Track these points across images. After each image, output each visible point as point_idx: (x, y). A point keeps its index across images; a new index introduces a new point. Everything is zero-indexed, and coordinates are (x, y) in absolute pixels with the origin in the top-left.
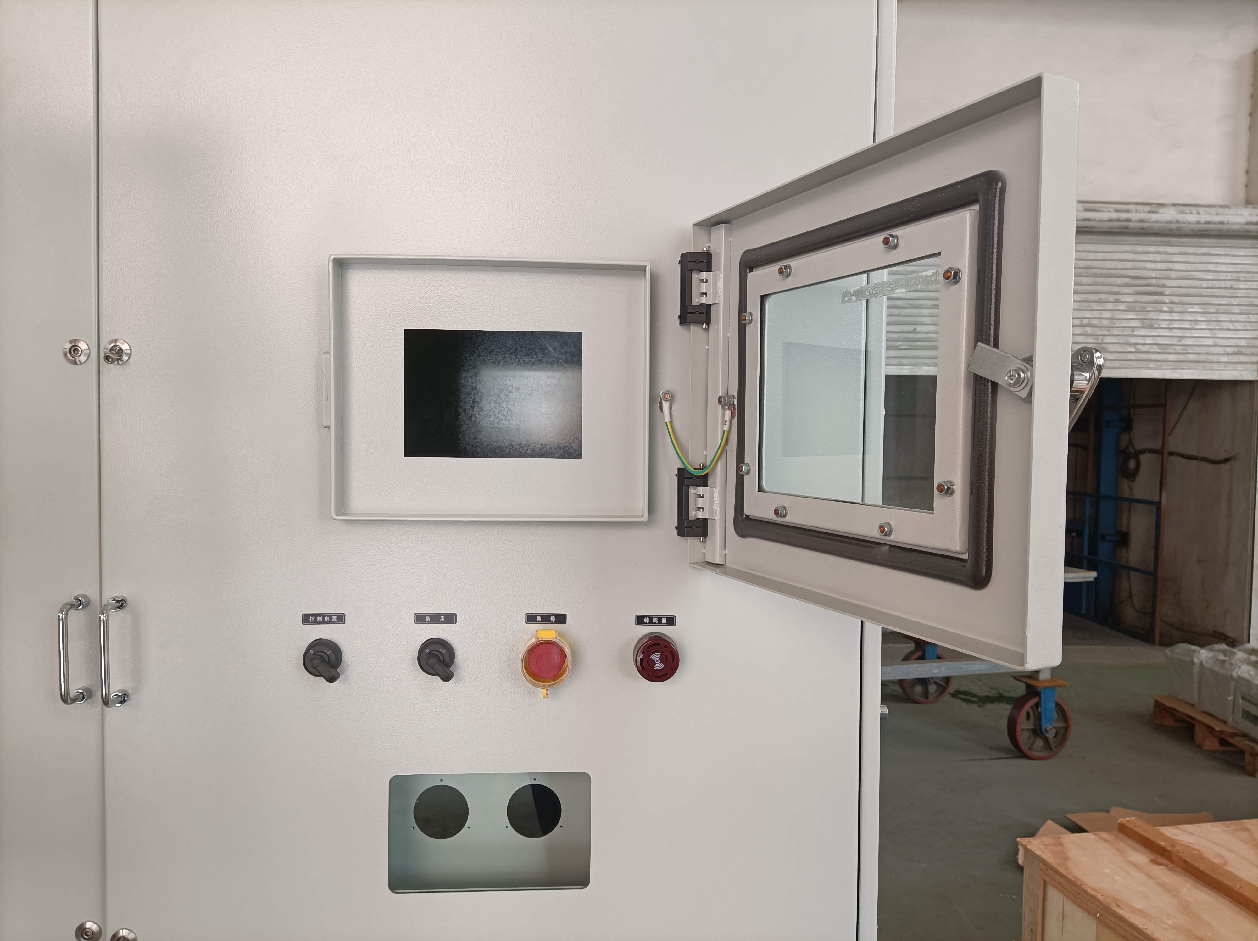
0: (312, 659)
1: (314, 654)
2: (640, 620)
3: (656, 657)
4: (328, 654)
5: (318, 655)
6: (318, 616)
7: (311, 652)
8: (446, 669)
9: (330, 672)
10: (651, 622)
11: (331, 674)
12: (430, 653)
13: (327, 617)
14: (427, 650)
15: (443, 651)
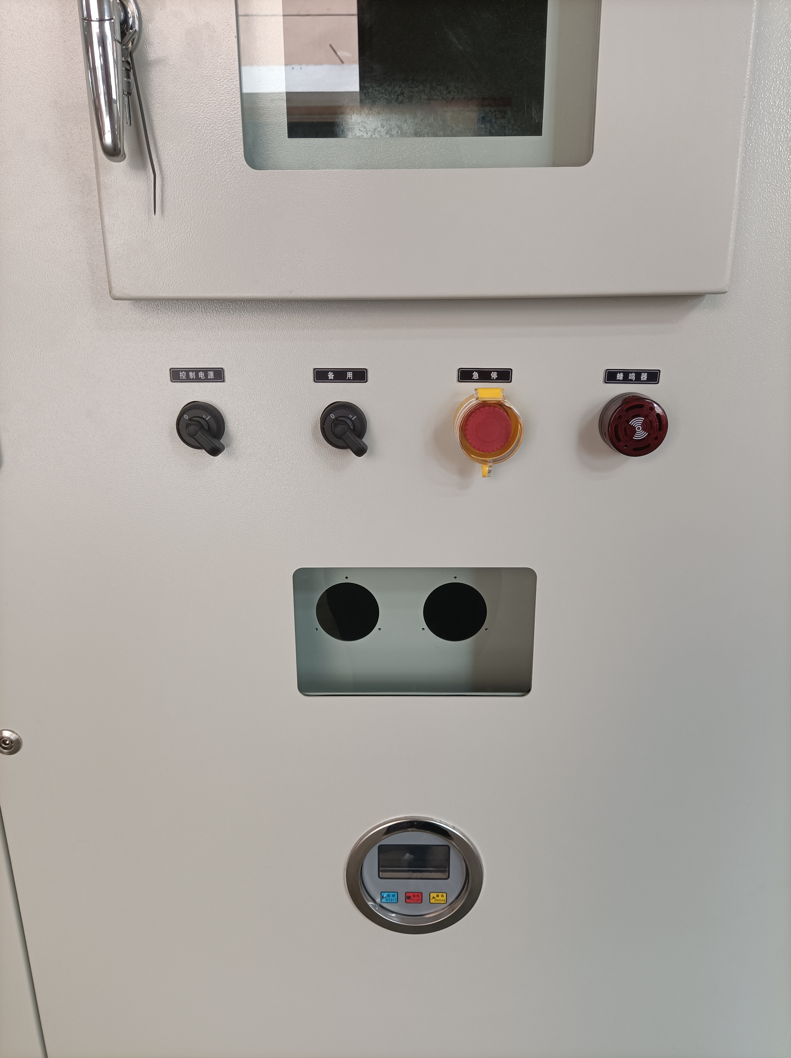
0: (188, 425)
1: (190, 419)
2: (611, 376)
3: (637, 422)
4: (207, 419)
5: (194, 421)
6: (190, 371)
7: (186, 417)
8: (358, 440)
9: (212, 442)
10: (626, 380)
11: (214, 444)
12: (336, 419)
13: (201, 373)
14: (332, 416)
15: (352, 418)
